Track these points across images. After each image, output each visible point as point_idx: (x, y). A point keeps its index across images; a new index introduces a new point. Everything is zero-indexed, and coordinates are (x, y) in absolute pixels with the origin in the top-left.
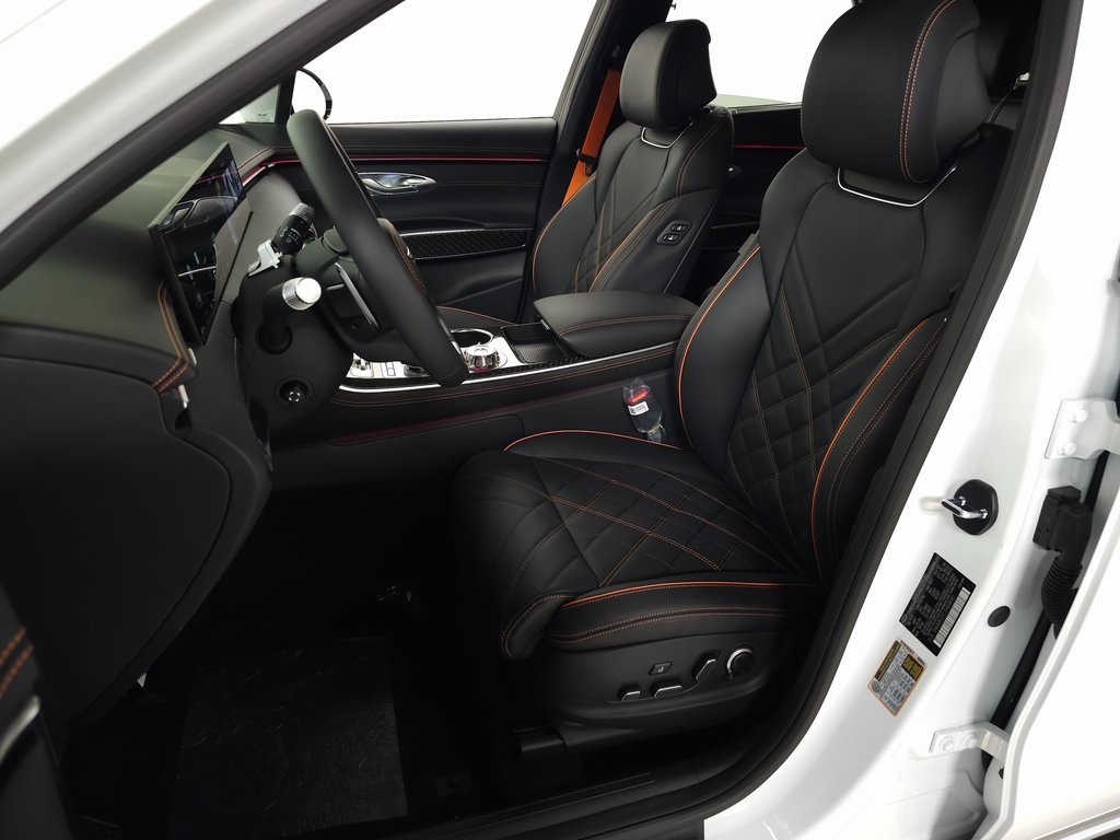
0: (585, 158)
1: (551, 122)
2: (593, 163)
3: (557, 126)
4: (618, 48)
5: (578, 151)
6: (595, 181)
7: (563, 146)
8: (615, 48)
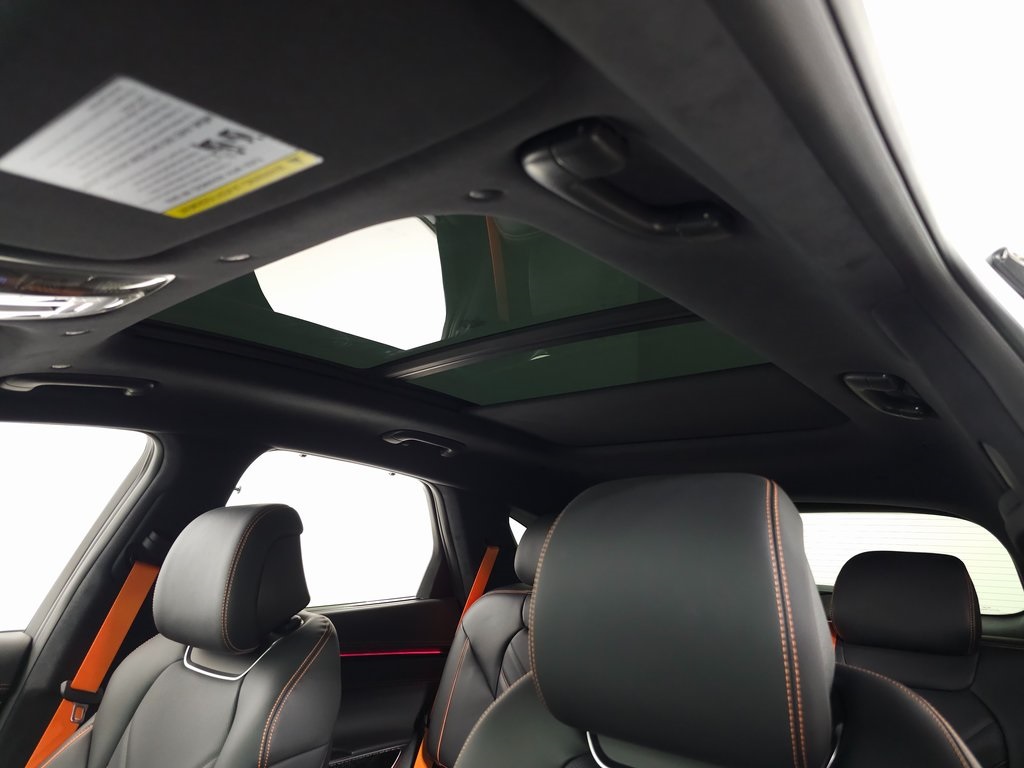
0: (76, 696)
1: (21, 638)
2: (91, 703)
3: (30, 646)
4: (153, 535)
5: (64, 685)
6: (91, 736)
7: (36, 678)
8: (148, 536)
